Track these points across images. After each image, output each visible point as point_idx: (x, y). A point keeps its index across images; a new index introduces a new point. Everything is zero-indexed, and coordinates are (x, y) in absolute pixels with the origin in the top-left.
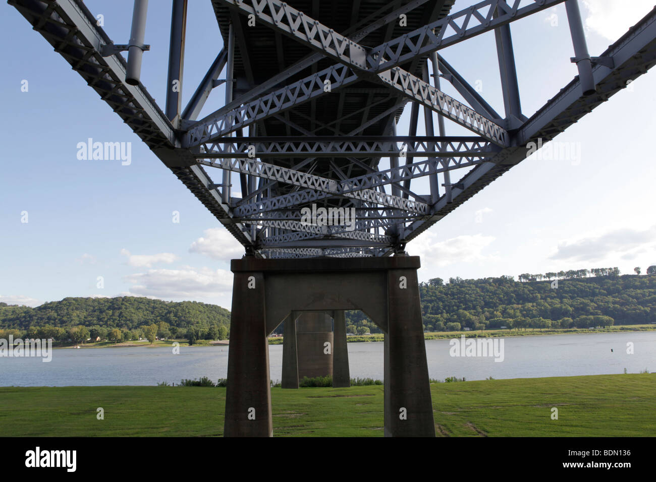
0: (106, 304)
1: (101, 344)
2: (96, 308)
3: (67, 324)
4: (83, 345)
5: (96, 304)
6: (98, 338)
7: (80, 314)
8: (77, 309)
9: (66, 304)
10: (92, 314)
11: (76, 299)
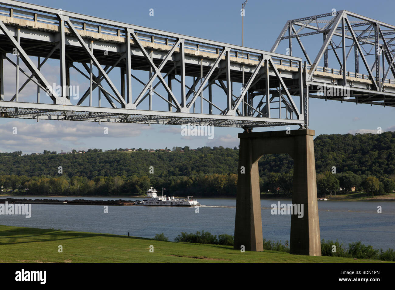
0: (370, 142)
1: (355, 197)
2: (357, 148)
3: (321, 169)
4: (332, 196)
5: (357, 142)
6: (353, 189)
7: (337, 156)
8: (333, 150)
9: (319, 144)
10: (352, 157)
11: (331, 137)
